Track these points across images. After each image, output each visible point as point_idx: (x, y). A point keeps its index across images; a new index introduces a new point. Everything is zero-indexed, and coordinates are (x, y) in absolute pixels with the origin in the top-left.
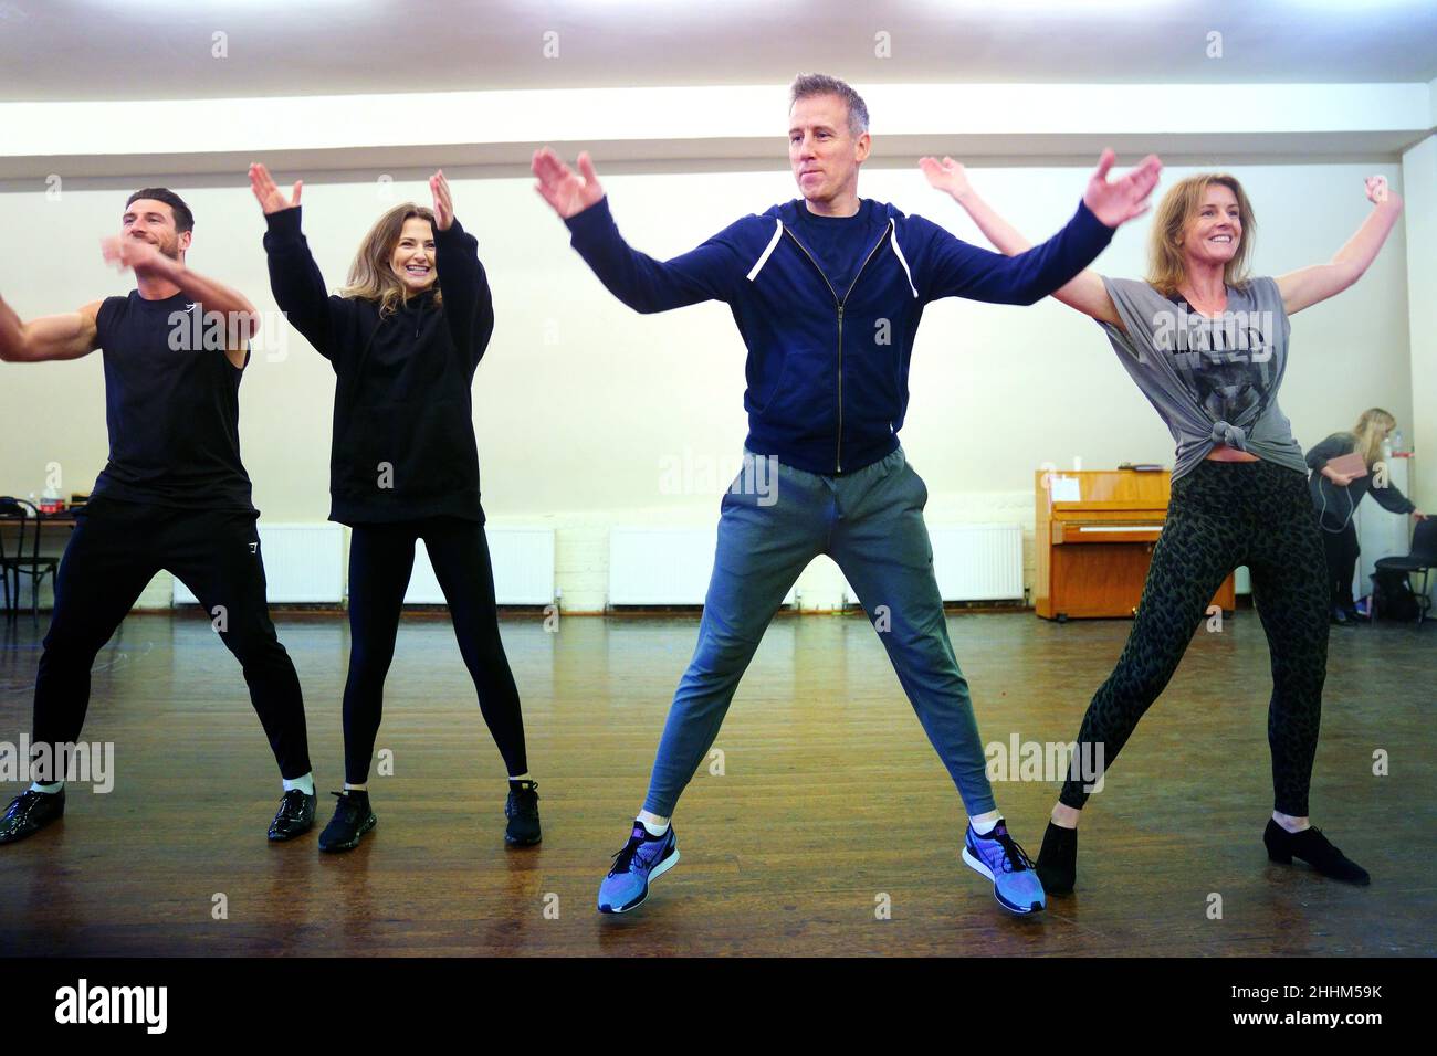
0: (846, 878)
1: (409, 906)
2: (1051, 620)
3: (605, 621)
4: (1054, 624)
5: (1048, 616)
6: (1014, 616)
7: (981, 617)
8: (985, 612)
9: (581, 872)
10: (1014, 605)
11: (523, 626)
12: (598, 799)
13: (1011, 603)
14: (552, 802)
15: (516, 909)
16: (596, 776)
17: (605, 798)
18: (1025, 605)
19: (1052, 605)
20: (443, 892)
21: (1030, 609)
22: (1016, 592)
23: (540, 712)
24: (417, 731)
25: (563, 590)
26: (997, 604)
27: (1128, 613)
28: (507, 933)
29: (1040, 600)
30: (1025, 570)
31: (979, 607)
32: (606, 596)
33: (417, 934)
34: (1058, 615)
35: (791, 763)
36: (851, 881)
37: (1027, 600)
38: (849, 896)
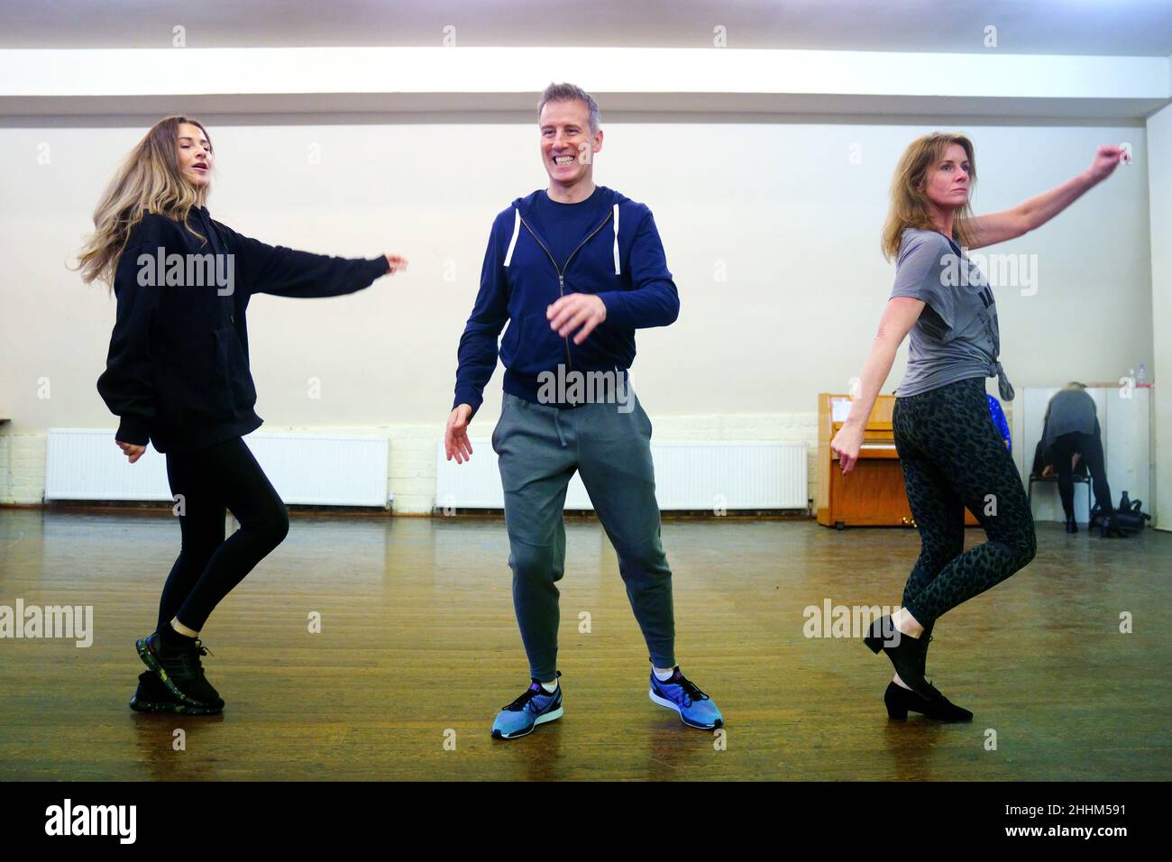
0: (614, 734)
1: (228, 749)
2: (831, 527)
3: (432, 521)
4: (833, 531)
5: (828, 524)
6: (798, 524)
7: (769, 524)
8: (773, 520)
9: (381, 725)
10: (799, 515)
11: (358, 524)
12: (405, 667)
13: (796, 512)
14: (363, 669)
15: (320, 753)
16: (406, 649)
17: (411, 666)
18: (808, 514)
19: (831, 515)
20: (258, 739)
21: (813, 518)
22: (801, 503)
23: (363, 595)
24: (253, 610)
25: (394, 494)
26: (783, 514)
27: (899, 522)
28: (311, 771)
29: (820, 510)
30: (809, 483)
31: (768, 515)
32: (434, 499)
33: (232, 771)
34: (837, 523)
35: (580, 641)
36: (617, 737)
37: (811, 510)
38: (613, 749)
